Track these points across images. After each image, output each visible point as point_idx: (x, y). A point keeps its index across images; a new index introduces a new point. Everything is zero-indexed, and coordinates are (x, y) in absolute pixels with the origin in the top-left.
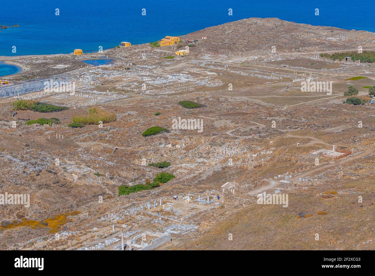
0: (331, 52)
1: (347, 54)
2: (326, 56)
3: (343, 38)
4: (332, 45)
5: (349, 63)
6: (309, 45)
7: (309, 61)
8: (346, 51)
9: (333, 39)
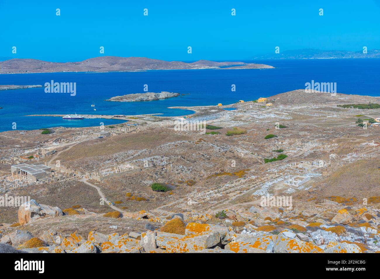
0: (342, 104)
1: (350, 105)
2: (340, 106)
3: (347, 98)
4: (342, 101)
5: (353, 109)
6: (330, 101)
7: (332, 108)
8: (349, 104)
9: (342, 99)
